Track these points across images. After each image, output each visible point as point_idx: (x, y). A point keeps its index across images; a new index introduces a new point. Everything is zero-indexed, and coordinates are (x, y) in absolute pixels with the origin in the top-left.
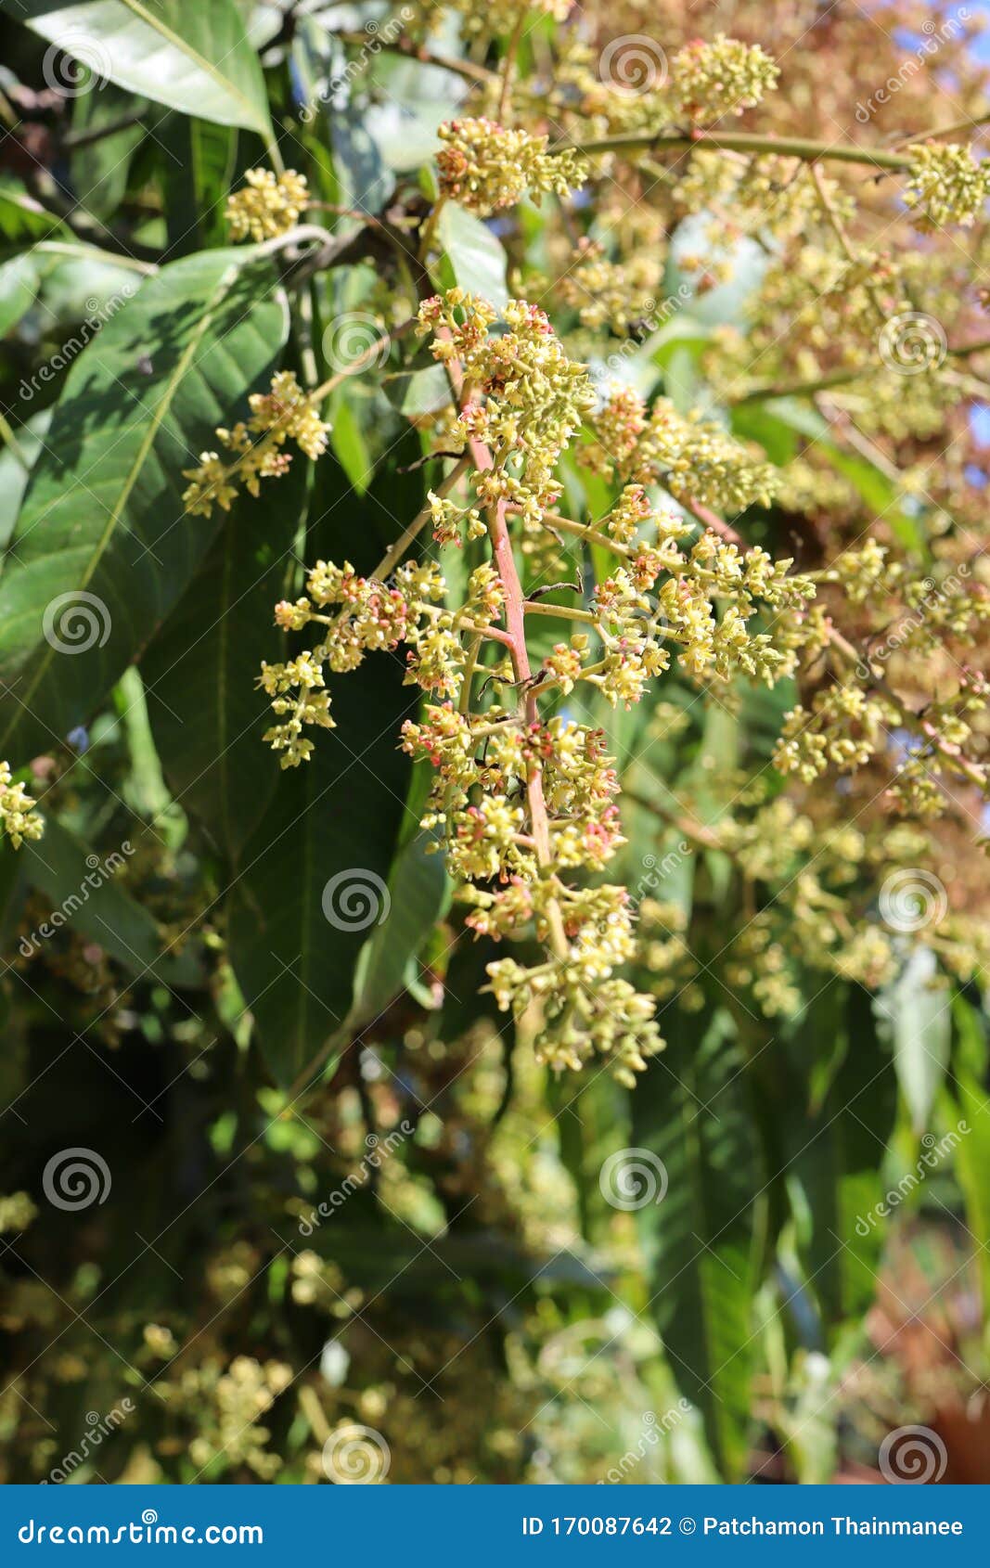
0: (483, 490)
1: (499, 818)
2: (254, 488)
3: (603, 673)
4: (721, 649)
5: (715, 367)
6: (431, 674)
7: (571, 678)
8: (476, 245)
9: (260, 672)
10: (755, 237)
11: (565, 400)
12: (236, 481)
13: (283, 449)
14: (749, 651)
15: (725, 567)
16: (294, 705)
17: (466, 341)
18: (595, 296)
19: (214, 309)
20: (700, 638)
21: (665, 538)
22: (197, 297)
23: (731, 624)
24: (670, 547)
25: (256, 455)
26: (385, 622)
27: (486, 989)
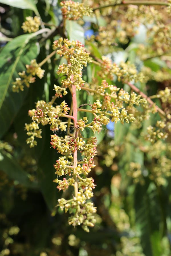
0: (64, 84)
1: (63, 163)
2: (28, 85)
3: (91, 125)
4: (121, 118)
5: (139, 53)
6: (53, 127)
7: (83, 127)
8: (77, 29)
9: (25, 126)
10: (144, 24)
11: (77, 62)
12: (24, 84)
13: (33, 76)
14: (127, 118)
15: (125, 98)
16: (32, 133)
17: (64, 50)
18: (104, 39)
19: (24, 48)
20: (116, 116)
21: (112, 92)
22: (20, 45)
23: (123, 112)
24: (114, 93)
25: (28, 78)
26: (38, 117)
27: (58, 205)
